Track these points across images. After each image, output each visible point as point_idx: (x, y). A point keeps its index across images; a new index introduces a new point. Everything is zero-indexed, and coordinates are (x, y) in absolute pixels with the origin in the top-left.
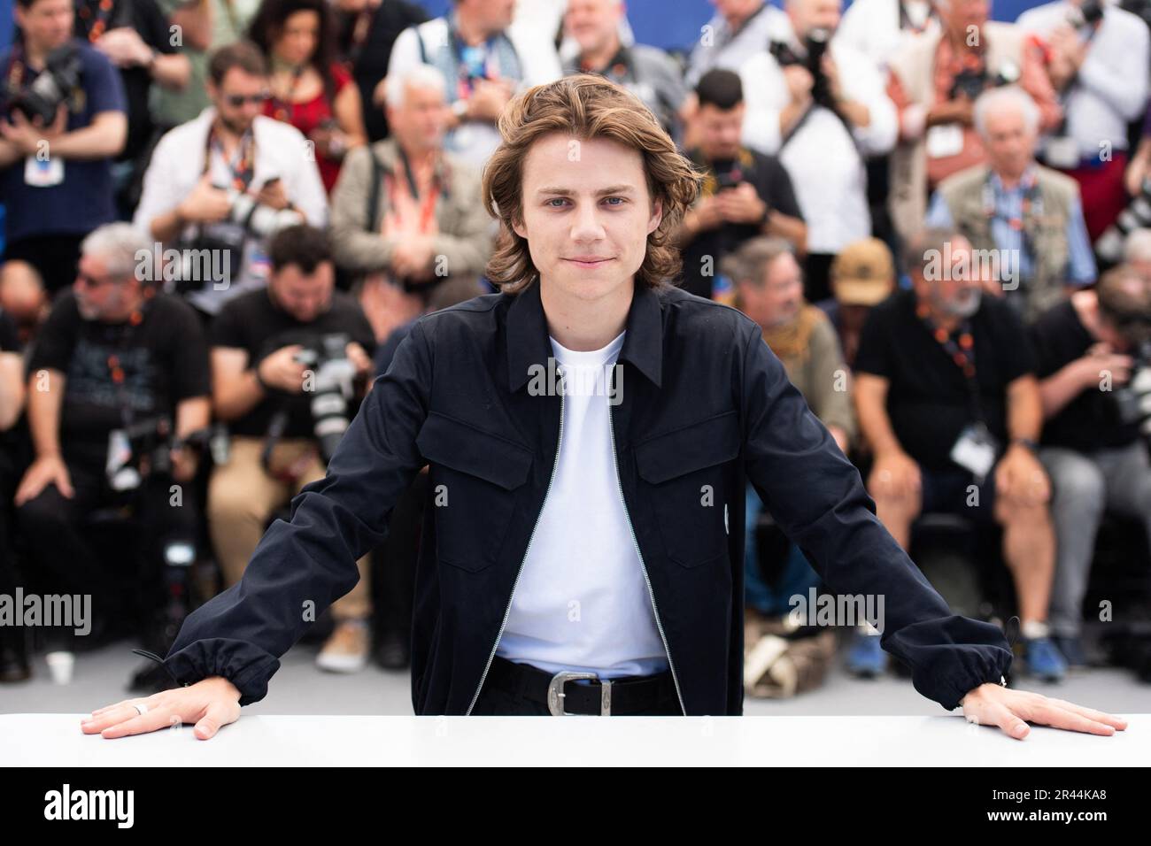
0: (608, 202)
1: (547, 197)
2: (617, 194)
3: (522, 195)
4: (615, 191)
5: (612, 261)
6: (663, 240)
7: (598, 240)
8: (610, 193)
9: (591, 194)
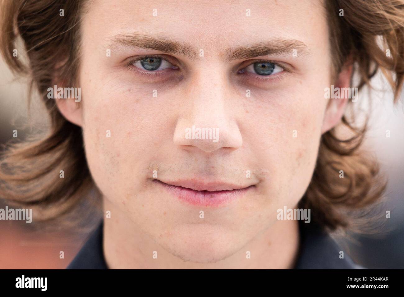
0: (251, 69)
1: (131, 51)
2: (272, 57)
3: (79, 38)
4: (268, 51)
5: (250, 192)
6: (353, 145)
7: (227, 149)
8: (259, 54)
9: (221, 55)
